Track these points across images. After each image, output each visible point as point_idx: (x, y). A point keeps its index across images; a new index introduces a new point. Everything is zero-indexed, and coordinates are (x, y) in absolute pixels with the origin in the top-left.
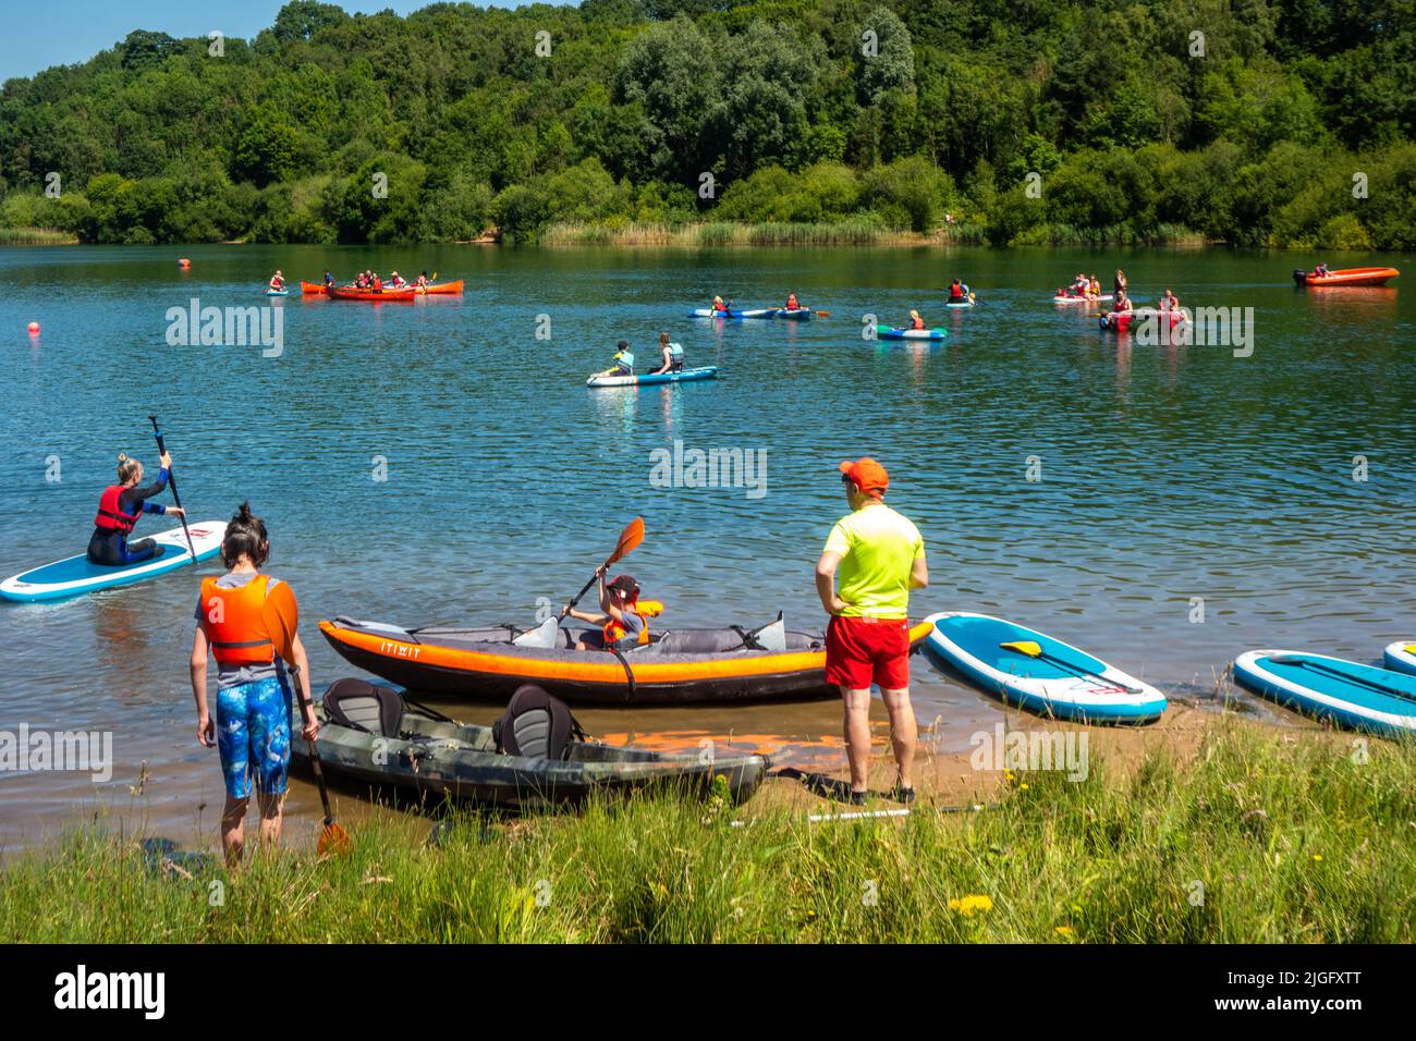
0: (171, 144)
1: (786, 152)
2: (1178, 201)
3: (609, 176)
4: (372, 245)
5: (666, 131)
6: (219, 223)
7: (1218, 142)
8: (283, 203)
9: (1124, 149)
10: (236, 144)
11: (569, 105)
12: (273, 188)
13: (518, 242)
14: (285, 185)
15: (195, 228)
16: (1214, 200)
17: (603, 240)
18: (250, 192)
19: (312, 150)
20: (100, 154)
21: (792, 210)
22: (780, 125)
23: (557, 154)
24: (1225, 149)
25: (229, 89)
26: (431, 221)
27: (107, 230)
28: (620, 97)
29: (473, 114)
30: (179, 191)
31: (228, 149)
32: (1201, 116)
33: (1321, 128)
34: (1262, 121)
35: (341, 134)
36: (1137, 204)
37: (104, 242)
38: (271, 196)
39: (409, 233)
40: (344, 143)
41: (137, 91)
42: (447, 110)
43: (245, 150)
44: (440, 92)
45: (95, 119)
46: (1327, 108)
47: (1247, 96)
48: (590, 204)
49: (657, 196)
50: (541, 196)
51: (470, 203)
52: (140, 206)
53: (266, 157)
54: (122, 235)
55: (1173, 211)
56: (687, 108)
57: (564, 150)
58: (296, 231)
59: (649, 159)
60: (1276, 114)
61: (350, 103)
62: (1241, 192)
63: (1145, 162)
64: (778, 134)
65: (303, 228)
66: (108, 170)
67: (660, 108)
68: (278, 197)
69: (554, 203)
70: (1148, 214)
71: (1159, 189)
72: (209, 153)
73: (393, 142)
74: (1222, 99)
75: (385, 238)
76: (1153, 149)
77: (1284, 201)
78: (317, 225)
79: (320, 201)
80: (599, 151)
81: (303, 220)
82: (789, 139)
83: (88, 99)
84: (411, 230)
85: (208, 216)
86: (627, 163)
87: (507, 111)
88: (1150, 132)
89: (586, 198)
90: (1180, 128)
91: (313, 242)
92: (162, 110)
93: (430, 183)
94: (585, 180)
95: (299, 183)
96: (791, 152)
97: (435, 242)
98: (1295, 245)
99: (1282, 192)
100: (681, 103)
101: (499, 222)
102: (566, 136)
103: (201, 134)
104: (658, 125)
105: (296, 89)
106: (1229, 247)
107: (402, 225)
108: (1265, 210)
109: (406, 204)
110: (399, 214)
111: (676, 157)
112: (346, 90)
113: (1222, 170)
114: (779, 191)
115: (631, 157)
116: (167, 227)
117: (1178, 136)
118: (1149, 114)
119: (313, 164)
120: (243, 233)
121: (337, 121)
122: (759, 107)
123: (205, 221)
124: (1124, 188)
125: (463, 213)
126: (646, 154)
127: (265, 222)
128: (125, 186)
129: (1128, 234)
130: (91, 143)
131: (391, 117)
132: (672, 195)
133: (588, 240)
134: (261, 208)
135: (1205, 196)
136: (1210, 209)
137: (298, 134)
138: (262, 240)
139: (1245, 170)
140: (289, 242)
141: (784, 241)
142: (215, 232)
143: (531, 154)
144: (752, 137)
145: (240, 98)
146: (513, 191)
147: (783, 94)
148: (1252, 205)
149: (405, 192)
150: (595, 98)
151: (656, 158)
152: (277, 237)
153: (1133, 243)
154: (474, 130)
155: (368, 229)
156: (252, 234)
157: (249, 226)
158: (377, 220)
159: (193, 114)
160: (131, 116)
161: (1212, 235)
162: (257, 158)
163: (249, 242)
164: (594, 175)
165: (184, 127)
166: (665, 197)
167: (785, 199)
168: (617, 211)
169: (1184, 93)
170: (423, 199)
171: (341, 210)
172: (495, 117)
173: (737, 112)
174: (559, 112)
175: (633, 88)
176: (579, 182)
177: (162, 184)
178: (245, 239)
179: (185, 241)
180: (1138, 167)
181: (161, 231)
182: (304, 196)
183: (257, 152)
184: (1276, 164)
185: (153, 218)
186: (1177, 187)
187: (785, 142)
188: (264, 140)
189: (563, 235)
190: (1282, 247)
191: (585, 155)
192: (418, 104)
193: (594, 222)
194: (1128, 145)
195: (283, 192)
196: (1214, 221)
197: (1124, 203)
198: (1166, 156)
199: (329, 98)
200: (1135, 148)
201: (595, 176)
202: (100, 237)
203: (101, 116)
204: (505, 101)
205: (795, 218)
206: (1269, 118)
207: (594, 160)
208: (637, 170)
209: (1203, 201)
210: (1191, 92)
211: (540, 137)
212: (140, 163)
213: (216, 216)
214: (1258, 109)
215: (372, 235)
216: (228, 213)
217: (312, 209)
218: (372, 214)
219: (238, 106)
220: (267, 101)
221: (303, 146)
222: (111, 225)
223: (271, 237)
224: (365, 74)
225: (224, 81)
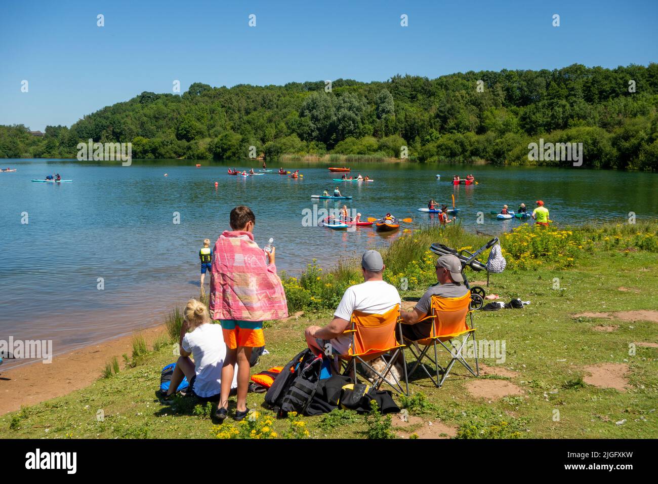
0: (158, 128)
1: (354, 133)
2: (477, 150)
3: (299, 139)
4: (225, 160)
5: (317, 126)
6: (175, 153)
7: (489, 132)
8: (196, 146)
9: (459, 134)
10: (178, 128)
11: (285, 117)
12: (192, 142)
13: (271, 159)
14: (196, 141)
15: (167, 154)
16: (488, 149)
17: (298, 159)
18: (184, 143)
19: (202, 130)
20: (135, 130)
21: (358, 151)
22: (352, 124)
23: (282, 132)
24: (491, 134)
25: (176, 110)
26: (244, 152)
27: (140, 154)
28: (302, 115)
29: (253, 119)
30: (162, 143)
31: (176, 129)
32: (483, 124)
33: (519, 128)
34: (502, 126)
35: (212, 125)
36: (464, 150)
37: (139, 158)
38: (192, 144)
39: (236, 156)
40: (212, 128)
41: (146, 111)
42: (245, 118)
43: (182, 130)
44: (243, 112)
45: (133, 119)
46: (521, 122)
47: (497, 119)
48: (294, 148)
50: (279, 145)
52: (150, 147)
53: (188, 132)
54: (144, 156)
55: (475, 153)
56: (324, 119)
57: (284, 131)
58: (200, 155)
59: (311, 134)
60: (507, 125)
61: (214, 115)
62: (496, 147)
63: (467, 138)
64: (352, 127)
65: (202, 154)
66: (138, 136)
67: (315, 119)
68: (194, 145)
69: (283, 147)
70: (468, 154)
71: (471, 146)
72: (170, 131)
73: (228, 128)
74: (490, 119)
75: (229, 158)
76: (469, 134)
77: (510, 151)
78: (207, 153)
79: (208, 146)
80: (296, 132)
81: (203, 152)
82: (355, 129)
83: (131, 113)
85: (172, 150)
87: (265, 118)
88: (467, 129)
89: (293, 146)
90: (477, 127)
91: (205, 159)
92: (155, 117)
93: (243, 141)
94: (292, 140)
95: (200, 140)
96: (356, 133)
97: (244, 159)
98: (513, 163)
99: (509, 148)
100: (322, 117)
101: (265, 153)
102: (285, 127)
103: (167, 124)
104: (314, 124)
105: (197, 111)
106: (492, 164)
107: (234, 154)
108: (504, 153)
109: (236, 147)
110: (233, 150)
111: (320, 134)
112: (213, 111)
113: (490, 141)
114: (353, 145)
115: (306, 134)
116: (159, 154)
117: (476, 130)
118: (467, 123)
119: (203, 134)
120: (183, 156)
121: (210, 121)
122: (346, 119)
123: (171, 152)
124: (460, 145)
127: (191, 153)
128: (145, 141)
129: (462, 159)
130: (133, 127)
131: (228, 120)
132: (320, 146)
133: (293, 159)
134: (189, 148)
135: (485, 148)
136: (487, 152)
137: (198, 125)
138: (189, 158)
139: (498, 141)
140: (198, 159)
141: (356, 160)
142: (173, 155)
143: (273, 132)
144: (344, 128)
145: (179, 114)
146: (269, 144)
147: (353, 115)
148: (500, 151)
149: (235, 144)
150: (294, 116)
151: (314, 134)
152: (194, 157)
153: (463, 162)
154: (254, 124)
155: (223, 155)
156: (186, 156)
157: (185, 153)
158: (226, 152)
159: (165, 118)
160: (145, 119)
161: (487, 160)
162: (185, 132)
163: (185, 158)
165: (162, 122)
166: (317, 146)
167: (355, 147)
168: (302, 150)
169: (478, 117)
170: (241, 146)
171: (214, 149)
172: (261, 120)
173: (339, 120)
174: (282, 119)
175: (307, 112)
177: (157, 140)
178: (184, 158)
179: (164, 158)
180: (465, 139)
181: (157, 155)
182: (202, 144)
183: (185, 130)
184: (507, 139)
185: (154, 151)
186: (477, 145)
188: (187, 127)
189: (286, 157)
190: (510, 164)
191: (292, 133)
192: (236, 116)
193: (295, 153)
194: (461, 133)
195: (196, 143)
196: (488, 156)
197: (460, 150)
198: (472, 136)
199: (207, 113)
200: (463, 133)
201: (295, 138)
202: (137, 156)
203: (136, 119)
204: (264, 116)
205: (359, 153)
206: (504, 125)
207: (295, 134)
208: (308, 138)
209: (485, 150)
210: (479, 117)
211: (276, 127)
212: (149, 133)
213: (174, 150)
214: (501, 122)
215: (224, 157)
216: (178, 149)
217: (206, 149)
218: (224, 150)
219: (179, 116)
220: (188, 115)
221: (200, 129)
222: (141, 153)
223: (192, 157)
224: (218, 106)
225: (174, 108)
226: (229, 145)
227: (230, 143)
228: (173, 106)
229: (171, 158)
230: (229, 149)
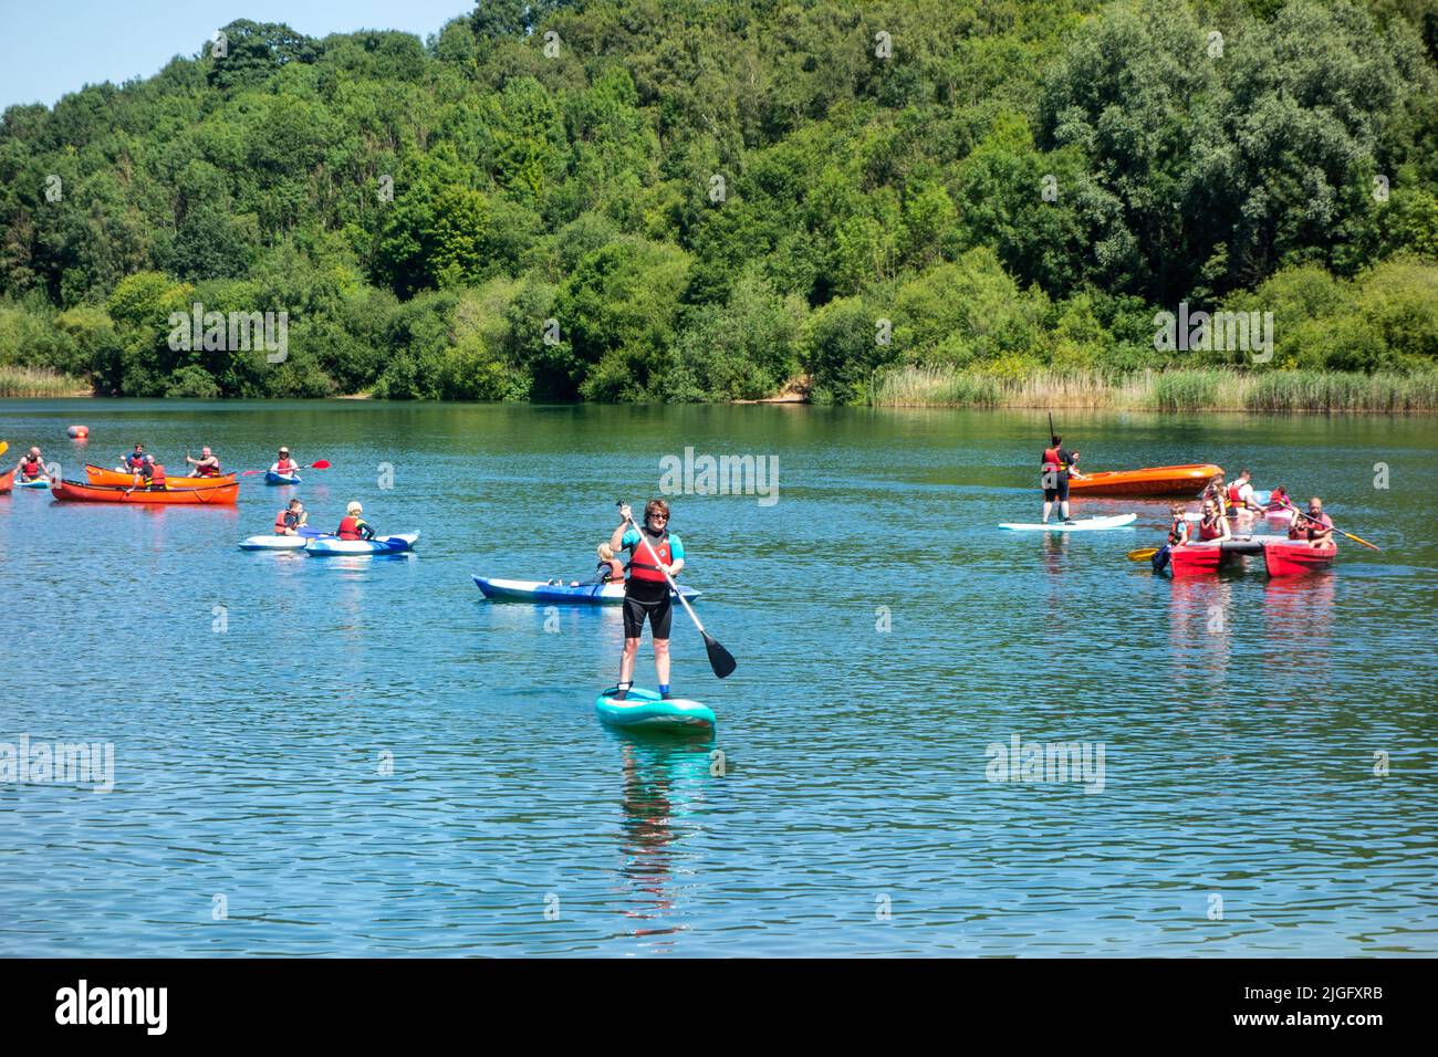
0: (267, 221)
1: (1337, 239)
3: (1011, 284)
4: (588, 404)
5: (1125, 199)
6: (329, 363)
8: (439, 326)
11: (963, 152)
12: (424, 300)
13: (839, 401)
14: (444, 295)
15: (287, 369)
17: (986, 401)
18: (386, 306)
19: (513, 232)
20: (147, 238)
21: (1331, 346)
22: (1324, 188)
23: (930, 240)
25: (378, 124)
26: (689, 362)
27: (138, 373)
28: (1047, 139)
29: (798, 169)
30: (263, 305)
31: (369, 230)
35: (567, 204)
37: (132, 394)
38: (419, 315)
39: (652, 384)
40: (569, 219)
42: (754, 161)
43: (395, 233)
45: (143, 176)
48: (968, 334)
49: (1091, 319)
51: (763, 331)
53: (431, 244)
54: (164, 381)
56: (1162, 156)
57: (941, 234)
58: (458, 378)
59: (1090, 250)
61: (587, 149)
64: (1323, 205)
65: (470, 373)
66: (157, 267)
67: (1117, 158)
68: (430, 316)
69: (904, 332)
72: (336, 238)
73: (654, 218)
75: (611, 393)
78: (495, 367)
79: (503, 325)
80: (997, 236)
81: (472, 359)
82: (1344, 214)
83: (137, 142)
84: (655, 378)
85: (311, 349)
86: (1049, 259)
87: (855, 163)
89: (963, 322)
91: (486, 399)
92: (255, 161)
93: (696, 292)
94: (965, 288)
95: (471, 291)
96: (1344, 240)
97: (697, 400)
100: (1154, 148)
101: (810, 366)
102: (949, 209)
103: (324, 204)
104: (1111, 188)
105: (495, 123)
107: (640, 370)
110: (636, 349)
111: (1143, 246)
112: (582, 126)
114: (1311, 311)
115: (1056, 246)
116: (242, 371)
119: (513, 258)
120: (371, 381)
121: (561, 181)
122: (1288, 155)
125: (751, 348)
126: (1085, 242)
127: (405, 361)
128: (173, 294)
130: (131, 219)
131: (656, 174)
132: (1121, 319)
133: (959, 399)
134: (401, 336)
137: (491, 205)
138: (399, 394)
140: (446, 398)
141: (1310, 406)
142: (323, 379)
143: (884, 240)
144: (1276, 211)
145: (395, 140)
146: (843, 307)
147: (1334, 132)
149: (649, 310)
151: (1103, 249)
152: (424, 389)
154: (798, 198)
155: (582, 377)
156: (383, 383)
157: (380, 368)
158: (596, 361)
159: (312, 168)
163: (378, 396)
164: (979, 278)
165: (296, 190)
166: (1106, 321)
167: (1319, 327)
168: (1016, 348)
170: (680, 323)
171: (535, 344)
172: (832, 174)
173: (1250, 164)
174: (942, 164)
175: (1072, 121)
176: (952, 293)
177: (237, 292)
178: (372, 392)
179: (268, 394)
181: (232, 377)
182: (477, 315)
183: (415, 235)
187: (1336, 221)
188: (428, 214)
191: (970, 243)
193: (974, 366)
195: (440, 308)
199: (550, 139)
201: (983, 281)
202: (126, 386)
203: (153, 171)
204: (853, 145)
205: (1335, 363)
207: (985, 253)
208: (1068, 272)
211: (903, 209)
212: (209, 255)
213: (325, 350)
215: (587, 388)
216: (346, 343)
217: (488, 338)
218: (589, 349)
219: (390, 153)
220: (441, 145)
221: (497, 225)
222: (145, 364)
223: (414, 389)
224: (622, 97)
225: (370, 107)
226: (615, 320)
227: (617, 307)
228: (363, 95)
229: (306, 393)
230: (616, 343)
